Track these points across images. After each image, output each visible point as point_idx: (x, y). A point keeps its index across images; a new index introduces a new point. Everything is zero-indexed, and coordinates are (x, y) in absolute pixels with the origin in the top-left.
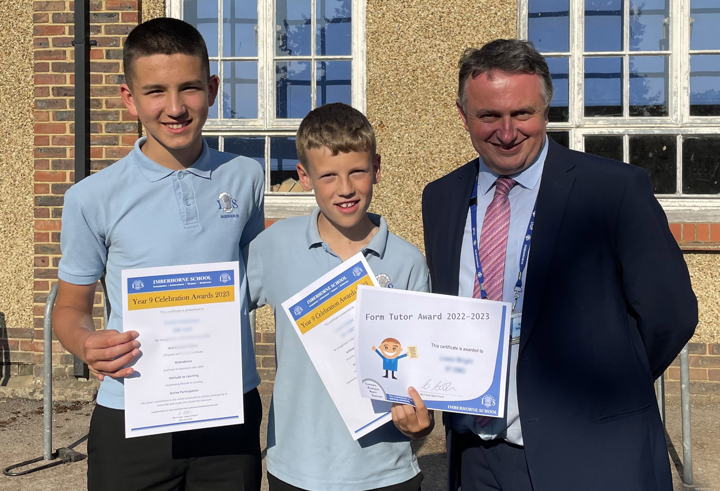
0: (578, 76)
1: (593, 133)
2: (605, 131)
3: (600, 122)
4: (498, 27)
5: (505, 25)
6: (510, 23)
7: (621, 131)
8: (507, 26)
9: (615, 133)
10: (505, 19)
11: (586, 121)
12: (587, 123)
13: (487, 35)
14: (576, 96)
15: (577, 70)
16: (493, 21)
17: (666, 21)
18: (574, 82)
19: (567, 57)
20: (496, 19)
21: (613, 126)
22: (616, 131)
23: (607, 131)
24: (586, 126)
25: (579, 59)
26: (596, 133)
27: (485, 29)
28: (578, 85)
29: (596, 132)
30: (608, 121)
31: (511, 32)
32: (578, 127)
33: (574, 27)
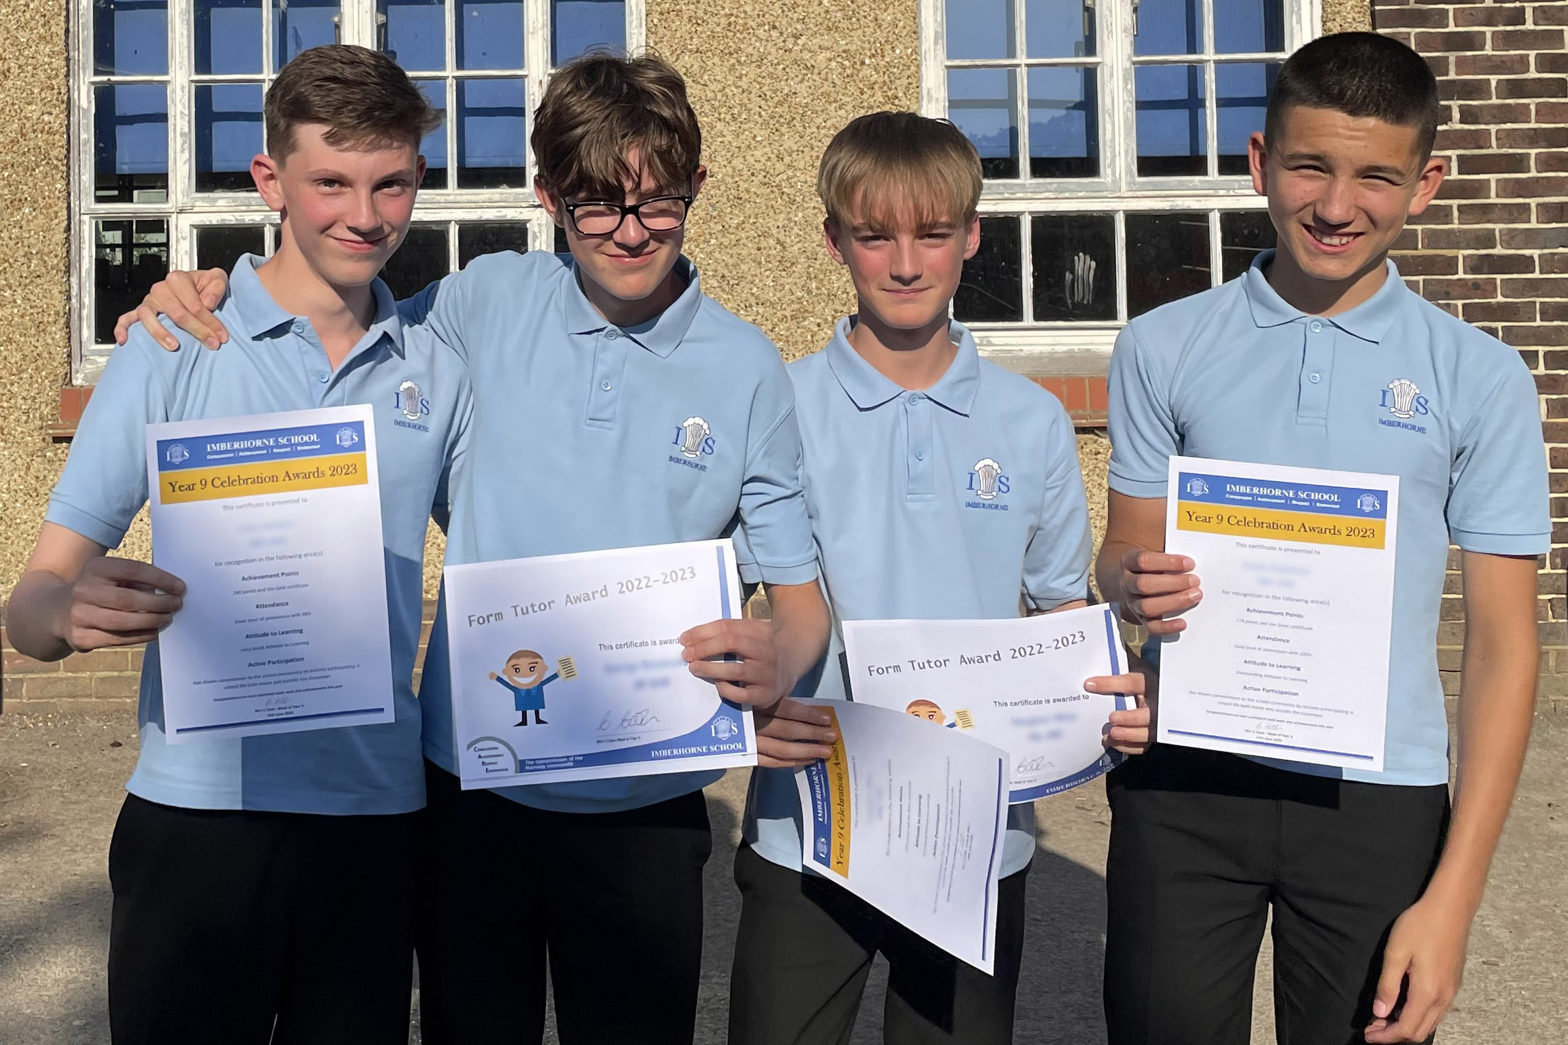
0: (182, 118)
1: (208, 223)
2: (230, 219)
3: (220, 203)
4: (31, 29)
5: (44, 25)
6: (52, 22)
7: (257, 218)
8: (47, 27)
9: (247, 222)
10: (45, 16)
11: (196, 199)
12: (197, 204)
13: (12, 45)
14: (178, 155)
15: (179, 107)
16: (22, 19)
17: (336, 19)
18: (175, 129)
19: (165, 83)
20: (28, 15)
21: (244, 208)
22: (250, 218)
23: (233, 218)
24: (196, 209)
25: (183, 88)
26: (214, 222)
27: (8, 33)
28: (182, 134)
29: (214, 219)
30: (234, 200)
31: (55, 39)
32: (181, 212)
33: (174, 31)
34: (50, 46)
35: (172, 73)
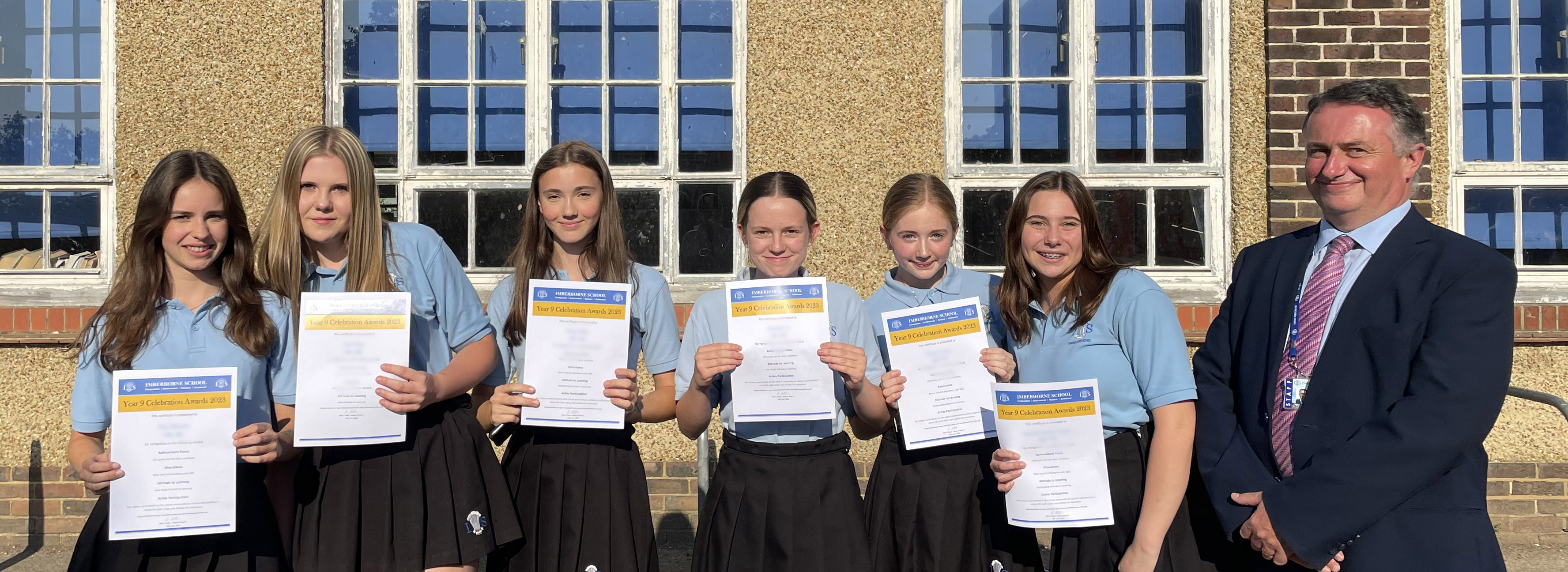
0: (408, 111)
1: (426, 188)
2: (443, 185)
3: (436, 173)
4: (297, 43)
5: (306, 41)
6: (312, 38)
7: (462, 184)
8: (309, 42)
9: (455, 187)
10: (307, 34)
11: (418, 170)
12: (418, 174)
13: (283, 55)
14: (405, 137)
15: (406, 103)
16: (290, 36)
17: (522, 41)
18: (403, 119)
19: (396, 85)
20: (294, 33)
21: (453, 177)
22: (458, 184)
23: (445, 185)
24: (417, 178)
25: (409, 88)
26: (431, 187)
27: (280, 46)
28: (408, 123)
29: (431, 185)
30: (446, 171)
31: (315, 51)
32: (407, 179)
33: (402, 47)
34: (311, 56)
35: (401, 78)
